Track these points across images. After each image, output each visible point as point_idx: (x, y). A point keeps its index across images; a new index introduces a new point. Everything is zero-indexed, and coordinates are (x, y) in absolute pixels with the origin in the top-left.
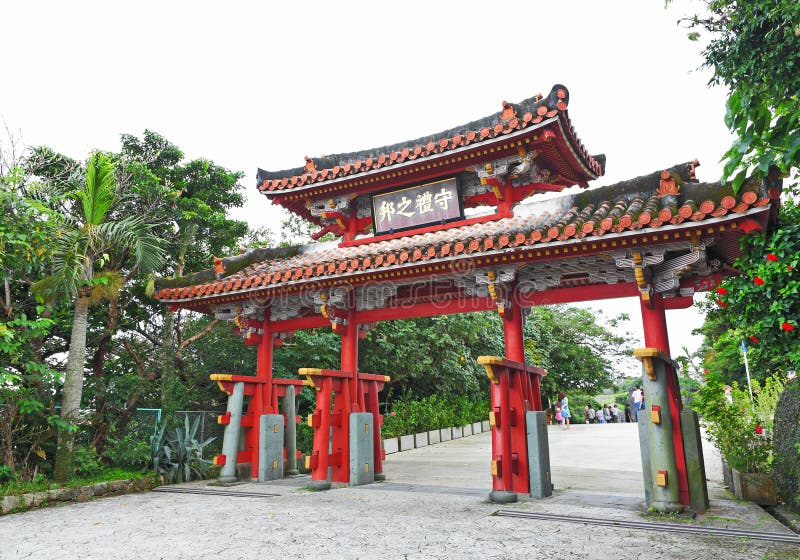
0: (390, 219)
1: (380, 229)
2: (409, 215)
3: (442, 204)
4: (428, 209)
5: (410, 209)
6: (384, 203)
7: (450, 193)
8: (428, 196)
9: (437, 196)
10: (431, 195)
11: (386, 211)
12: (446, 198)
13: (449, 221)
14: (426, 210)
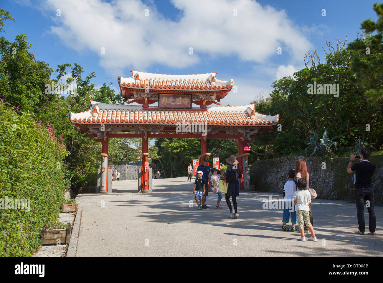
0: (165, 104)
1: (161, 106)
2: (173, 104)
3: (185, 102)
4: (180, 103)
5: (173, 102)
6: (164, 98)
7: (188, 99)
8: (180, 99)
9: (183, 99)
10: (181, 99)
11: (164, 100)
12: (186, 101)
13: (187, 108)
14: (179, 103)
